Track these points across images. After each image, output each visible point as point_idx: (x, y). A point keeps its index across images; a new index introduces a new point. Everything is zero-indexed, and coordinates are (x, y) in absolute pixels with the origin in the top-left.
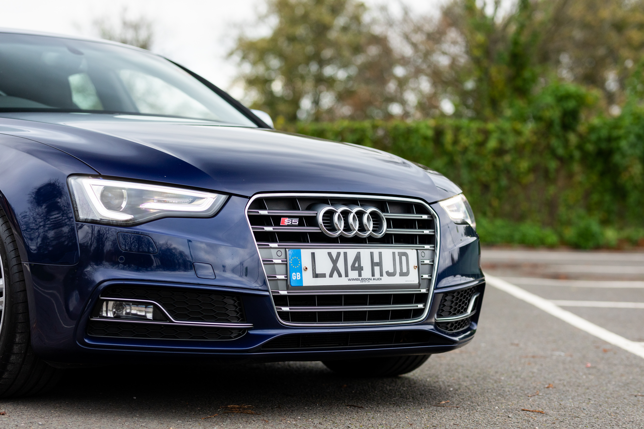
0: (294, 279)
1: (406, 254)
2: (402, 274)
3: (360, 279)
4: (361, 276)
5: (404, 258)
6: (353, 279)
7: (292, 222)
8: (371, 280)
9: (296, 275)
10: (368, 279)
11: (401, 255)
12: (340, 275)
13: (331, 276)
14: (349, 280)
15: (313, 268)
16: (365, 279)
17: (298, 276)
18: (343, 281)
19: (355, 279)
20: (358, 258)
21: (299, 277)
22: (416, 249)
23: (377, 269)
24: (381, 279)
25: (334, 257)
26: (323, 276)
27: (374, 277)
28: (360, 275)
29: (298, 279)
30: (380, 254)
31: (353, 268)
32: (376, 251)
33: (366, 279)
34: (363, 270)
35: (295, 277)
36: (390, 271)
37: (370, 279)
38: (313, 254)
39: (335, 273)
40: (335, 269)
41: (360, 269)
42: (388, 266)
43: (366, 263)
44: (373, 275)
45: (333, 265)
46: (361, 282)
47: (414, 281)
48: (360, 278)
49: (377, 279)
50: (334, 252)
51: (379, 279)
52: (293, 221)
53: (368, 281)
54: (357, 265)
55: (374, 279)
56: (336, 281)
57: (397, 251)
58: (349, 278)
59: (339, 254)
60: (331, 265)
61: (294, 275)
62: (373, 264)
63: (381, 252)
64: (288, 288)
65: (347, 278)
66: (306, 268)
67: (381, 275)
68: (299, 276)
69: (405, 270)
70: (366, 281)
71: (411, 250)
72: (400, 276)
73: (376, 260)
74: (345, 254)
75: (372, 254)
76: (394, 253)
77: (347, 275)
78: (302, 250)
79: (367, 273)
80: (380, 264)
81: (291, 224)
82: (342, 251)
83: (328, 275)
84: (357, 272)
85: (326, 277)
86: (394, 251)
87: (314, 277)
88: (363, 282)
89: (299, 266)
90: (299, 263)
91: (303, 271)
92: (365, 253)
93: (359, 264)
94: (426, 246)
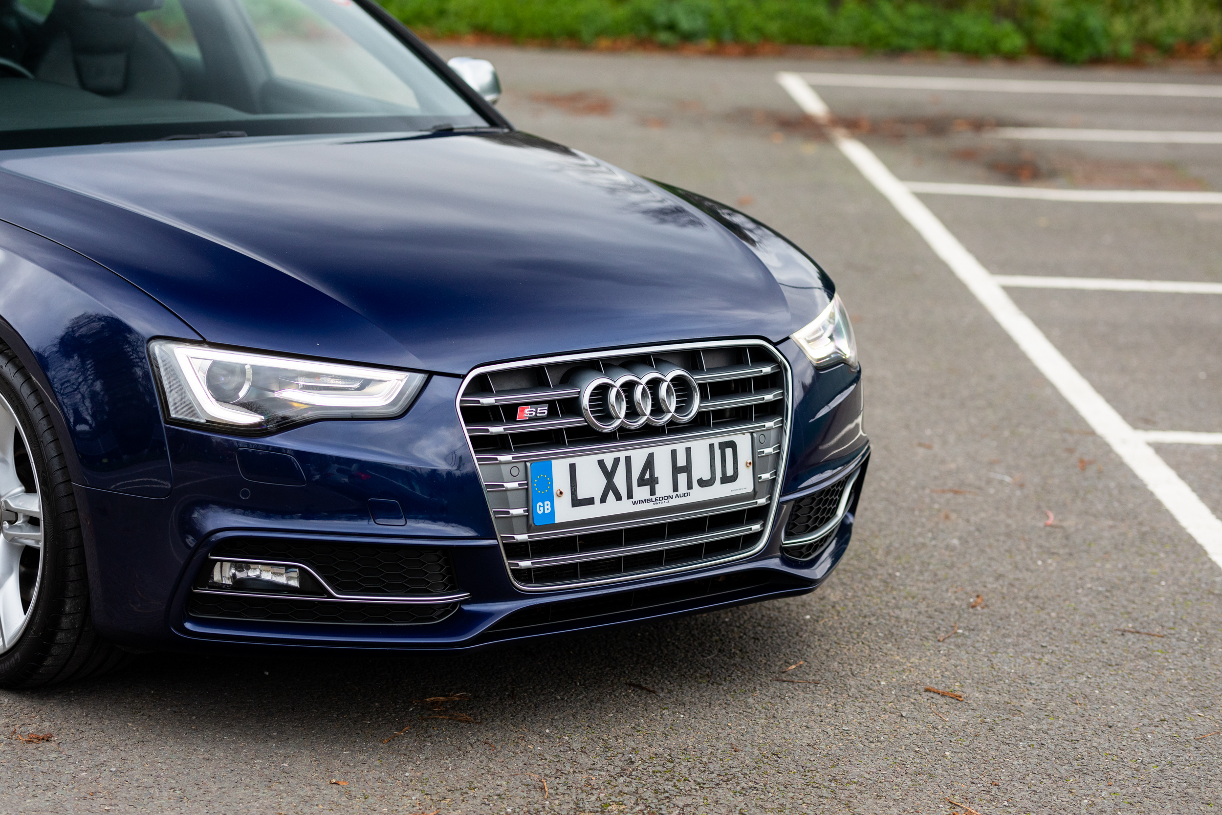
0: (541, 513)
1: (732, 445)
2: (725, 480)
3: (654, 500)
4: (655, 494)
5: (729, 452)
6: (641, 502)
7: (536, 412)
8: (672, 498)
9: (544, 507)
10: (666, 498)
11: (723, 446)
12: (619, 497)
13: (603, 500)
14: (635, 503)
15: (573, 490)
16: (661, 498)
17: (546, 507)
18: (625, 507)
19: (645, 500)
20: (649, 464)
21: (548, 509)
22: (749, 432)
23: (682, 478)
24: (689, 494)
25: (609, 466)
26: (590, 501)
27: (676, 492)
28: (653, 492)
29: (546, 512)
30: (688, 450)
31: (642, 482)
32: (681, 448)
33: (663, 498)
34: (658, 483)
35: (542, 509)
36: (704, 479)
37: (669, 496)
38: (572, 467)
39: (611, 495)
40: (610, 487)
41: (653, 482)
42: (701, 470)
43: (663, 470)
44: (675, 489)
45: (606, 481)
46: (654, 504)
47: (745, 487)
48: (653, 497)
49: (682, 496)
50: (608, 459)
51: (686, 494)
52: (538, 411)
53: (666, 501)
54: (647, 476)
55: (677, 496)
56: (612, 507)
57: (716, 441)
58: (633, 500)
59: (617, 461)
60: (603, 481)
61: (540, 506)
62: (676, 470)
63: (690, 447)
64: (529, 529)
65: (631, 500)
66: (561, 493)
67: (690, 487)
68: (549, 507)
69: (730, 472)
70: (663, 500)
71: (742, 435)
73: (681, 462)
74: (628, 459)
75: (674, 453)
76: (712, 446)
77: (630, 496)
78: (553, 462)
79: (664, 487)
80: (687, 469)
81: (536, 415)
82: (622, 455)
83: (598, 500)
84: (647, 488)
85: (593, 503)
86: (711, 441)
87: (573, 506)
88: (657, 503)
89: (548, 489)
90: (549, 485)
91: (556, 498)
92: (662, 453)
93: (651, 473)
94: (767, 425)
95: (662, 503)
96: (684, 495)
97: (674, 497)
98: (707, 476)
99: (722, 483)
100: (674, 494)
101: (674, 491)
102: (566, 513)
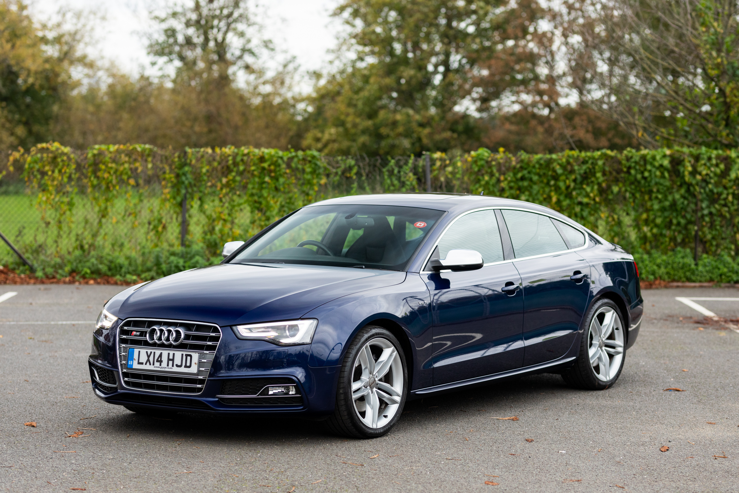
1: (191, 356)
5: (189, 358)
10: (164, 368)
11: (187, 356)
12: (150, 364)
13: (146, 364)
14: (155, 367)
15: (139, 359)
18: (151, 368)
19: (158, 367)
20: (161, 355)
21: (131, 363)
22: (198, 353)
23: (171, 362)
25: (149, 354)
26: (142, 363)
27: (168, 367)
28: (160, 365)
30: (174, 354)
31: (157, 361)
32: (171, 353)
37: (166, 368)
38: (139, 352)
39: (148, 363)
40: (148, 360)
41: (161, 362)
42: (178, 361)
43: (165, 358)
44: (168, 365)
47: (193, 371)
48: (160, 367)
50: (149, 351)
51: (171, 368)
54: (159, 359)
56: (148, 367)
57: (184, 353)
59: (151, 352)
60: (147, 358)
62: (169, 359)
64: (127, 368)
66: (136, 359)
67: (173, 366)
69: (188, 365)
71: (195, 354)
73: (171, 357)
74: (154, 352)
75: (169, 354)
76: (182, 355)
77: (154, 365)
78: (135, 350)
79: (164, 364)
80: (173, 360)
83: (144, 364)
84: (159, 363)
86: (182, 353)
87: (138, 364)
88: (161, 369)
89: (132, 358)
91: (134, 361)
92: (165, 354)
93: (161, 359)
94: (205, 352)
98: (179, 364)
99: (185, 367)
102: (136, 366)
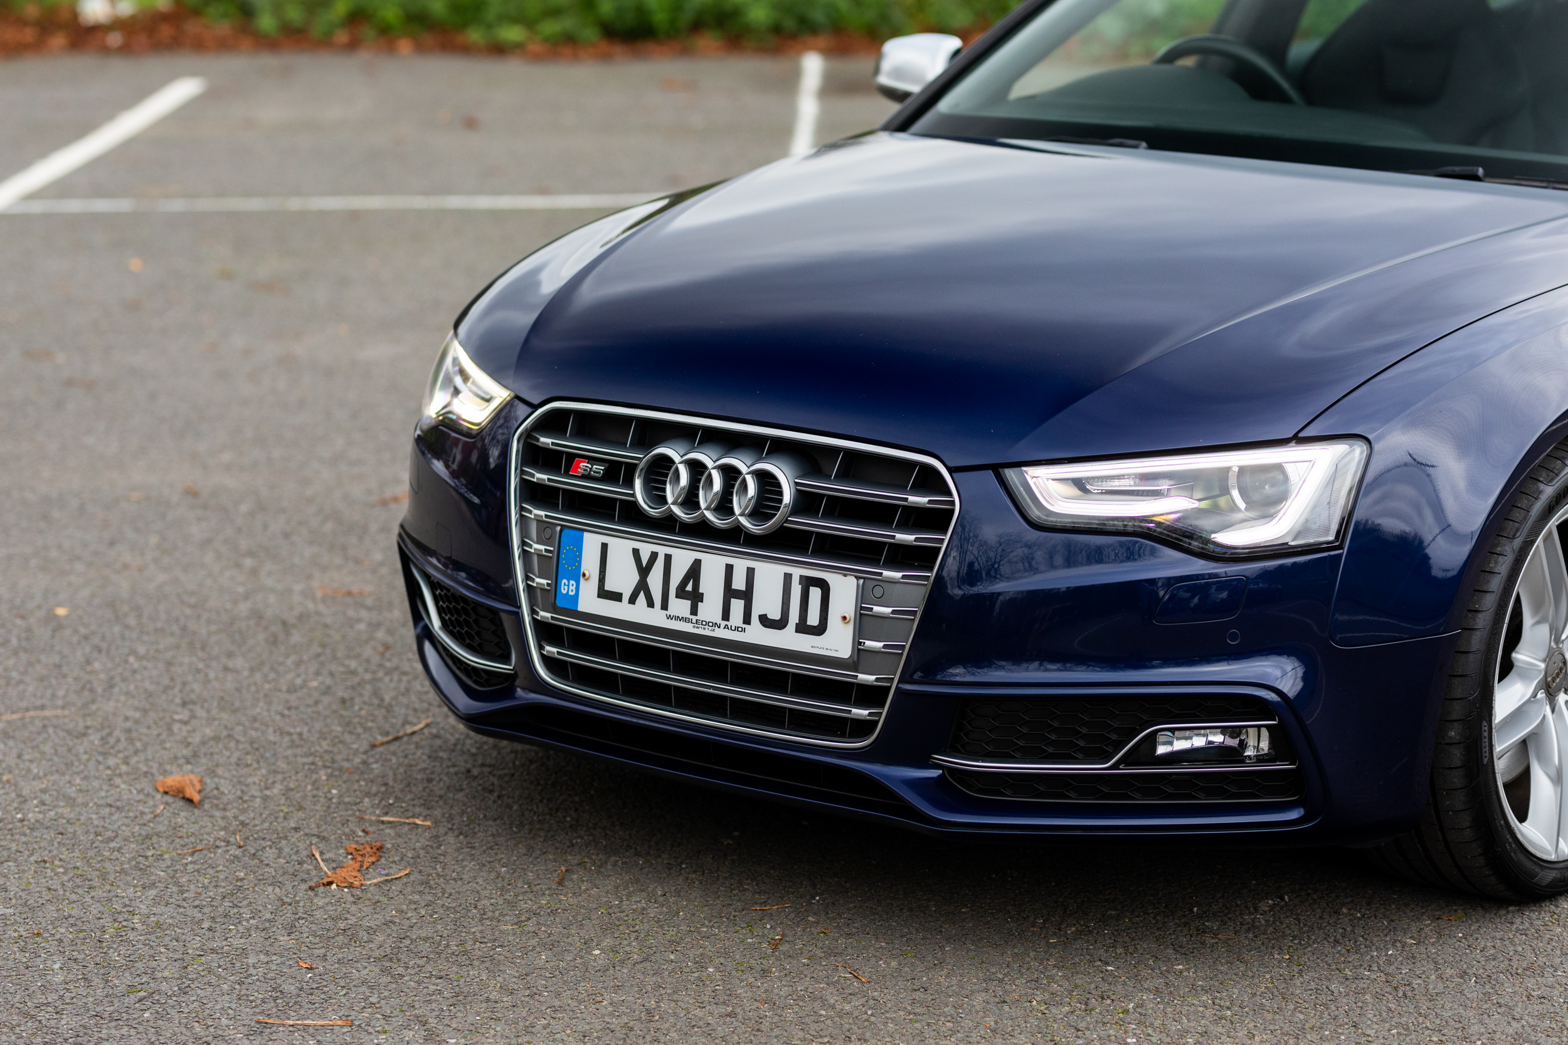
0: (564, 592)
1: (824, 586)
2: (803, 628)
3: (694, 621)
4: (696, 615)
5: (815, 593)
6: (677, 618)
7: (591, 469)
8: (719, 627)
9: (568, 586)
10: (710, 624)
11: (808, 583)
12: (651, 604)
13: (633, 600)
14: (669, 617)
15: (601, 576)
16: (704, 623)
17: (571, 588)
18: (655, 617)
19: (682, 618)
20: (694, 572)
21: (572, 591)
22: (856, 577)
23: (737, 606)
24: (744, 630)
25: (645, 561)
26: (617, 597)
27: (726, 623)
28: (694, 612)
29: (571, 593)
30: (751, 572)
31: (681, 593)
32: (741, 566)
33: (707, 623)
34: (702, 602)
35: (566, 587)
36: (769, 617)
37: (716, 624)
38: (604, 546)
39: (642, 597)
40: (642, 586)
41: (696, 598)
42: (767, 601)
43: (712, 585)
44: (726, 616)
45: (638, 578)
46: (694, 627)
47: (836, 651)
48: (694, 618)
49: (733, 628)
50: (646, 550)
51: (740, 629)
52: (594, 468)
53: (710, 628)
54: (689, 588)
55: (726, 627)
56: (639, 613)
57: (797, 572)
58: (668, 613)
59: (654, 556)
60: (635, 578)
61: (565, 584)
62: (730, 593)
63: (754, 569)
64: (554, 609)
65: (665, 612)
66: (588, 575)
67: (747, 620)
68: (574, 588)
69: (813, 619)
70: (707, 627)
71: (840, 577)
72: (796, 631)
73: (739, 583)
74: (668, 558)
75: (729, 569)
76: (788, 577)
77: (665, 607)
78: (586, 534)
79: (711, 608)
80: (747, 596)
81: (590, 473)
82: (662, 551)
83: (626, 597)
84: (687, 604)
85: (620, 601)
86: (789, 570)
87: (599, 596)
88: (698, 627)
89: (575, 566)
90: (577, 561)
91: (582, 579)
92: (713, 565)
93: (696, 586)
94: (887, 573)
95: (705, 629)
96: (737, 629)
97: (722, 626)
98: (775, 614)
99: (797, 631)
100: (724, 623)
101: (723, 619)
102: (589, 602)
